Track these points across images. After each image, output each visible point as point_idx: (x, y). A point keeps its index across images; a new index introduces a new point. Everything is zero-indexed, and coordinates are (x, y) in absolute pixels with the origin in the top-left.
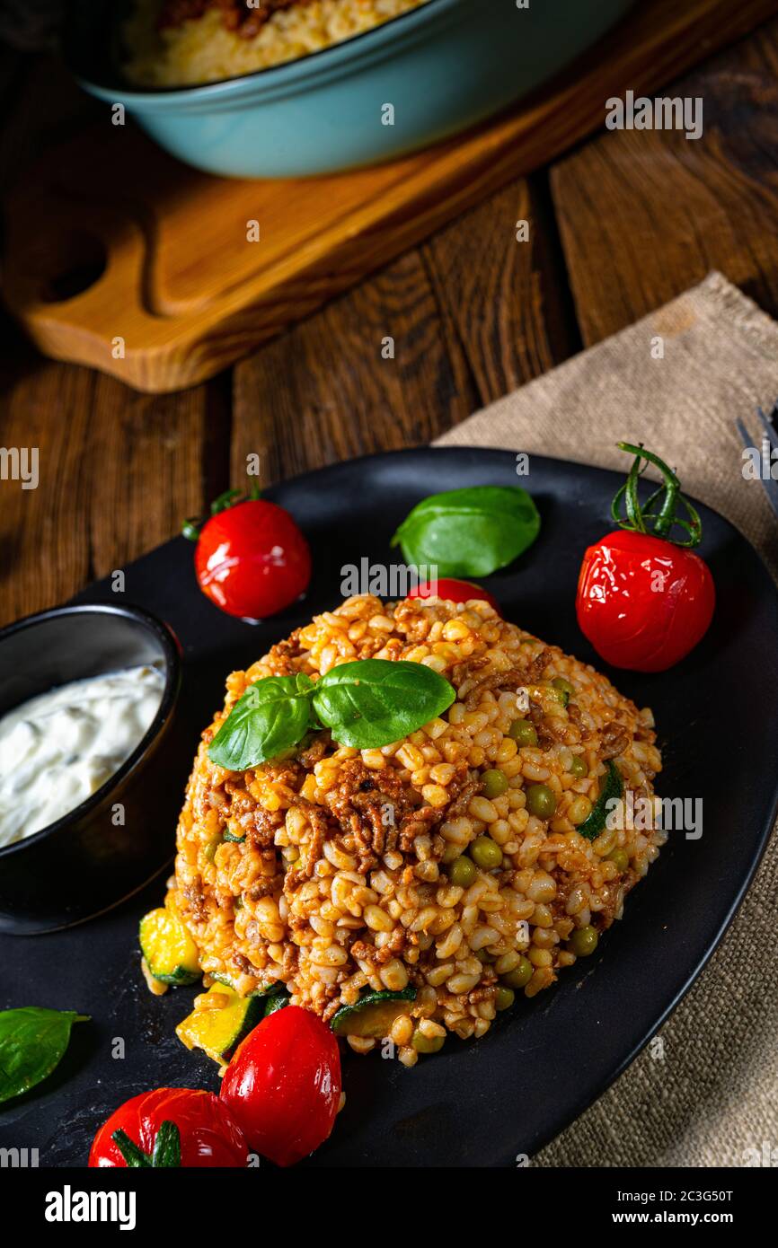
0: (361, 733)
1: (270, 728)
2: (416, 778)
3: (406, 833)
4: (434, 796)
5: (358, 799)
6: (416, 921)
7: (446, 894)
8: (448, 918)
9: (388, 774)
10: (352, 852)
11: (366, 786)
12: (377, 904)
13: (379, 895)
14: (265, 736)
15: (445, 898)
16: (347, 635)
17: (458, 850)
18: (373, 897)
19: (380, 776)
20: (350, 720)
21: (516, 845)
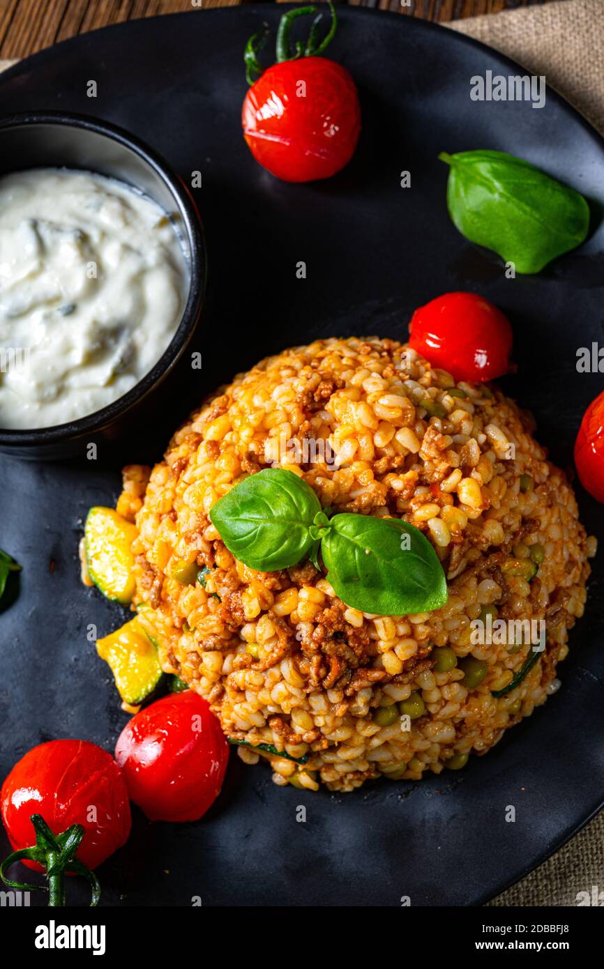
0: (353, 593)
1: (276, 550)
2: (383, 645)
3: (356, 684)
4: (391, 663)
5: (327, 647)
6: (333, 734)
7: (366, 726)
8: (358, 740)
9: (361, 633)
10: (305, 676)
11: (339, 637)
12: (307, 711)
13: (311, 708)
14: (270, 552)
15: (364, 730)
16: (373, 435)
17: (392, 703)
18: (307, 708)
19: (354, 633)
20: (348, 579)
21: (438, 707)
